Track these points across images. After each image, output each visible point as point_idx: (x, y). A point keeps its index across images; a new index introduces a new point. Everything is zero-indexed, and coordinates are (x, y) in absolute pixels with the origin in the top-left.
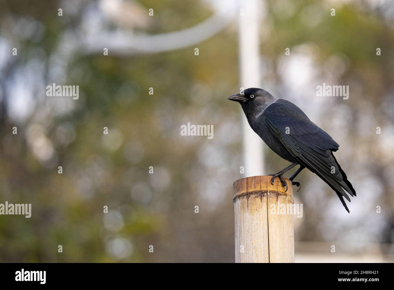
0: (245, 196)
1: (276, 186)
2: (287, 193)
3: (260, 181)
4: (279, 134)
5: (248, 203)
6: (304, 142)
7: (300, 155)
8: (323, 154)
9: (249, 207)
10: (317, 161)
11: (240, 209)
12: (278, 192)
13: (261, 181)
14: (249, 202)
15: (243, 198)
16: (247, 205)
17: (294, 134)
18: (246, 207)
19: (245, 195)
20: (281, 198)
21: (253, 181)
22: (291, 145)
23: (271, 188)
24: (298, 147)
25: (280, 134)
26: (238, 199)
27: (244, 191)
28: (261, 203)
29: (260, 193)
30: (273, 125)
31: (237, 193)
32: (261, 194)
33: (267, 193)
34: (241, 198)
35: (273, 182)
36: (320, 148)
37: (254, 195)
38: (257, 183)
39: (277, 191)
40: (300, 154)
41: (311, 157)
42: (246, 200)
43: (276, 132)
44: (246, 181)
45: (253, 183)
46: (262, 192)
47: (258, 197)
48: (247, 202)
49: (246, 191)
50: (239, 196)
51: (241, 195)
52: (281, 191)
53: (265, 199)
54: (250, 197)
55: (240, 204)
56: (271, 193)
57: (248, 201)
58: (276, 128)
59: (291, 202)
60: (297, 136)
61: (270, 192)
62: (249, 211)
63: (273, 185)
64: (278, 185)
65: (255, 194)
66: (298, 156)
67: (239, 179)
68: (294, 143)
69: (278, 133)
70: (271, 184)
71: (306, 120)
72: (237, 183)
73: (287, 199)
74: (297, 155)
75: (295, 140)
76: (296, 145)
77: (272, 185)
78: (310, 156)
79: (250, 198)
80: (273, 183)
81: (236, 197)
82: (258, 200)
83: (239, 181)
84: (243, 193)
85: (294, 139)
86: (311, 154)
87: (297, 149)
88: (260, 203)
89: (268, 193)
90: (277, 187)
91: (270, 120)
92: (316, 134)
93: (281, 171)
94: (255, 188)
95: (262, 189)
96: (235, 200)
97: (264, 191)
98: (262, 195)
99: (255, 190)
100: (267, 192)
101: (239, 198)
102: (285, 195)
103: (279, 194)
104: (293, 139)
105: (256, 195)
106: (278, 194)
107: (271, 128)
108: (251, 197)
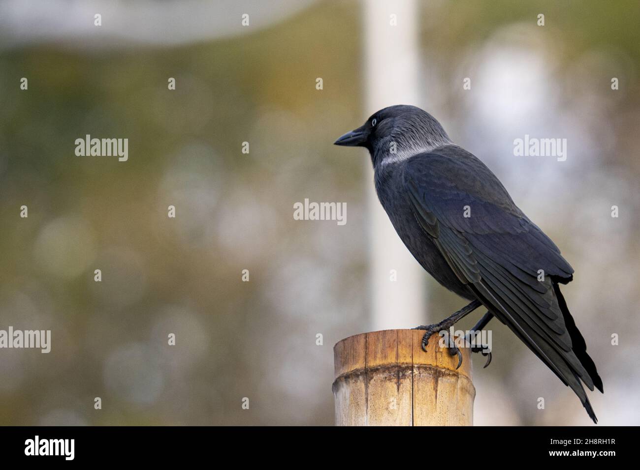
0: (361, 378)
1: (434, 354)
2: (459, 371)
3: (395, 343)
4: (434, 228)
5: (367, 394)
6: (488, 252)
7: (477, 281)
8: (532, 285)
9: (369, 402)
10: (515, 299)
11: (347, 408)
12: (439, 369)
13: (398, 342)
14: (369, 391)
15: (356, 381)
16: (364, 397)
17: (469, 231)
18: (364, 401)
19: (361, 374)
20: (444, 383)
21: (381, 340)
22: (458, 254)
23: (420, 359)
24: (474, 262)
25: (436, 225)
26: (344, 384)
27: (359, 365)
28: (399, 394)
29: (397, 369)
30: (423, 205)
31: (341, 370)
32: (398, 371)
33: (412, 370)
34: (351, 381)
35: (426, 345)
36: (525, 270)
37: (381, 375)
38: (390, 346)
39: (437, 366)
40: (476, 278)
41: (504, 289)
42: (363, 386)
43: (428, 221)
44: (362, 341)
45: (380, 346)
46: (400, 367)
47: (390, 380)
48: (364, 390)
49: (364, 366)
50: (347, 377)
51: (351, 374)
52: (444, 365)
53: (406, 383)
54: (372, 378)
55: (348, 395)
56: (421, 370)
57: (367, 387)
58: (428, 211)
59: (469, 393)
60: (476, 237)
61: (419, 368)
62: (369, 412)
63: (426, 351)
64: (439, 351)
65: (384, 372)
66: (472, 282)
67: (346, 337)
68: (468, 251)
69: (431, 223)
70: (421, 350)
71: (502, 204)
72: (341, 345)
73: (459, 385)
74: (470, 279)
75: (470, 243)
76: (469, 256)
77: (424, 353)
78: (499, 285)
79: (373, 380)
80: (427, 348)
81: (339, 378)
82: (392, 386)
83: (346, 342)
84: (357, 370)
85: (468, 243)
86: (502, 280)
87: (471, 265)
88: (396, 393)
89: (415, 371)
90: (436, 357)
91: (417, 191)
92: (520, 237)
93: (445, 321)
94: (386, 357)
95: (401, 360)
96: (336, 385)
97: (406, 365)
98: (401, 375)
99: (385, 362)
100: (412, 368)
101: (346, 381)
102: (454, 375)
103: (440, 372)
104: (465, 243)
105: (386, 374)
106: (437, 374)
107: (417, 211)
108: (375, 378)
